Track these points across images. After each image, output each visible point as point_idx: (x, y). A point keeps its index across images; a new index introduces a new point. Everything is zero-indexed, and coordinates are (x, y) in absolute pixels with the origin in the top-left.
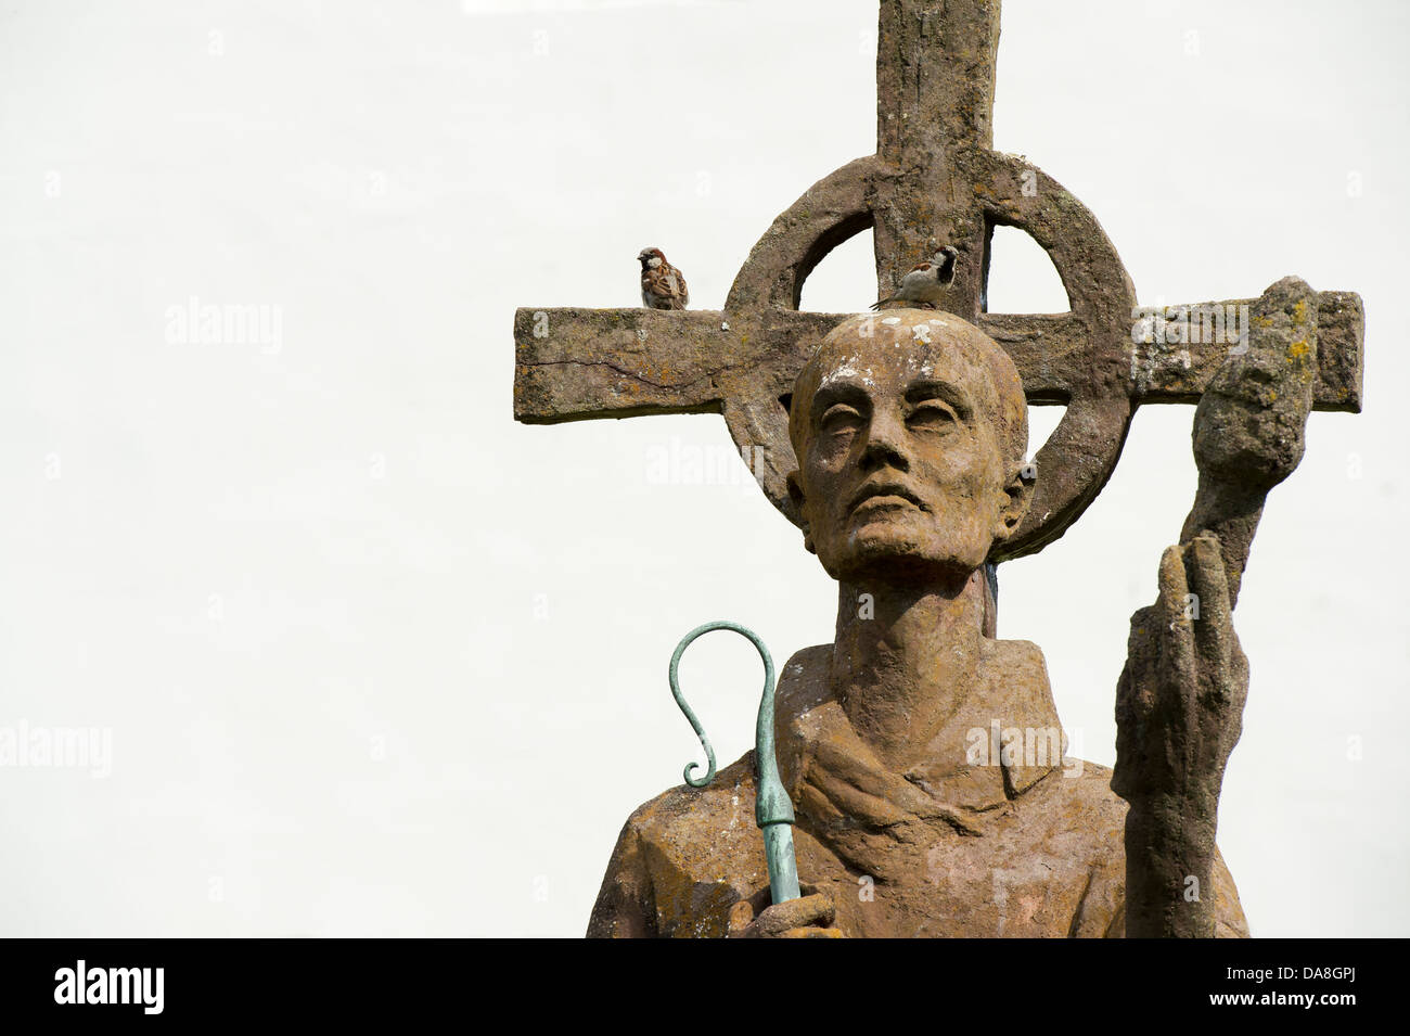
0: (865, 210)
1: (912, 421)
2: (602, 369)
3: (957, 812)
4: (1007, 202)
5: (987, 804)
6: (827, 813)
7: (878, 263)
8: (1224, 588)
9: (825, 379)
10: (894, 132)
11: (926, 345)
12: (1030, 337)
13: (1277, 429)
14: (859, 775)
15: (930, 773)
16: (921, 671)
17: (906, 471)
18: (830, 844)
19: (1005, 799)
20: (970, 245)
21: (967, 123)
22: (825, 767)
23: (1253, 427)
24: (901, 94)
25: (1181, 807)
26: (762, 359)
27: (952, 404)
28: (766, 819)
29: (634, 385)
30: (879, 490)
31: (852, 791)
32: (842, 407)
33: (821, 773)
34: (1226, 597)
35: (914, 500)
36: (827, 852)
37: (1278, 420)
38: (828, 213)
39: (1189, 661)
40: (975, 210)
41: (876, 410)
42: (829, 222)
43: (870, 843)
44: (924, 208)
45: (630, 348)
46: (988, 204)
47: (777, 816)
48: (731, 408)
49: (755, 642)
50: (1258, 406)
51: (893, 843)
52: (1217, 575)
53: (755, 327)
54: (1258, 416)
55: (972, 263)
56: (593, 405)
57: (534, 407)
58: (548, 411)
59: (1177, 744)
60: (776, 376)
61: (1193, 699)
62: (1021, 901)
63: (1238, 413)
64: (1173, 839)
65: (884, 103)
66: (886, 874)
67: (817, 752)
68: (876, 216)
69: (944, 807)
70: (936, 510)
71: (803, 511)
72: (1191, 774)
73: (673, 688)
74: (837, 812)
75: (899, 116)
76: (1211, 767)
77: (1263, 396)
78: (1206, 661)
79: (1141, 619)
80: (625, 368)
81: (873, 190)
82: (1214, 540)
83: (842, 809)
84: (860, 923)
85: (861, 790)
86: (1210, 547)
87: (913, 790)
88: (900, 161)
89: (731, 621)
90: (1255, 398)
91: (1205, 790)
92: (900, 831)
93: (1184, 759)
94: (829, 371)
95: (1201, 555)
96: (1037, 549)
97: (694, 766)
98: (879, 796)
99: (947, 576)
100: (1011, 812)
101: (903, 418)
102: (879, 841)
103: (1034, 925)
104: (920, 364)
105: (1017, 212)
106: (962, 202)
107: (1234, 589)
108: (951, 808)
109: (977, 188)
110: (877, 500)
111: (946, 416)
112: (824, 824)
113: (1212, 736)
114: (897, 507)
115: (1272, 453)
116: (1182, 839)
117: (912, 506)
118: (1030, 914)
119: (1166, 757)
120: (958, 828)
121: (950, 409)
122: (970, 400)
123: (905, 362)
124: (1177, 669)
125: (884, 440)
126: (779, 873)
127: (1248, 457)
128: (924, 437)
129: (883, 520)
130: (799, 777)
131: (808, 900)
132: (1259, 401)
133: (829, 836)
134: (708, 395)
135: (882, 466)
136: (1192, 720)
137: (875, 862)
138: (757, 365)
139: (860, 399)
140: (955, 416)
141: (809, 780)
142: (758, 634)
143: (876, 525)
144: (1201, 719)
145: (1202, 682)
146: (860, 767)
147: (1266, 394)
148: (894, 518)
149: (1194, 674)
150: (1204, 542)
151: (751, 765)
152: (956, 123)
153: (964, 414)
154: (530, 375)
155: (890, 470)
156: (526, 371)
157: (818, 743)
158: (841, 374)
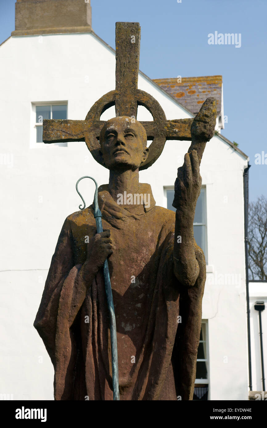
0: (113, 100)
1: (126, 136)
2: (61, 131)
3: (135, 215)
4: (141, 99)
5: (141, 214)
6: (108, 216)
7: (116, 111)
8: (198, 162)
9: (108, 129)
10: (119, 85)
11: (128, 122)
12: (146, 126)
13: (210, 127)
14: (115, 208)
15: (129, 208)
16: (127, 187)
17: (125, 146)
18: (109, 222)
19: (144, 213)
20: (134, 108)
21: (133, 84)
22: (108, 206)
23: (205, 127)
24: (120, 78)
25: (188, 209)
26: (93, 130)
27: (133, 134)
28: (96, 216)
29: (67, 134)
30: (119, 150)
31: (113, 211)
32: (111, 134)
33: (107, 208)
34: (198, 163)
35: (126, 152)
36: (108, 223)
37: (210, 125)
38: (106, 101)
39: (191, 176)
40: (135, 101)
41: (119, 134)
42: (106, 103)
43: (117, 221)
44: (125, 100)
45: (66, 127)
46: (138, 99)
47: (98, 215)
48: (86, 139)
49: (94, 180)
50: (205, 122)
51: (122, 221)
52: (196, 159)
53: (92, 123)
54: (206, 125)
55: (135, 111)
56: (59, 139)
57: (47, 139)
58: (49, 140)
59: (188, 195)
60: (96, 133)
61: (192, 185)
62: (148, 233)
63: (201, 124)
64: (186, 215)
65: (117, 80)
66: (120, 228)
67: (106, 204)
68: (116, 102)
69: (132, 214)
70: (131, 154)
71: (102, 157)
72: (191, 202)
73: (77, 189)
74: (110, 215)
75: (120, 82)
76: (194, 200)
77: (207, 121)
78: (194, 177)
79: (180, 169)
80: (66, 131)
81: (115, 96)
82: (196, 151)
83: (111, 215)
84: (115, 237)
85: (115, 210)
86: (195, 153)
87: (126, 211)
88: (120, 91)
89: (89, 176)
90: (205, 121)
91: (193, 205)
92: (123, 219)
93: (189, 198)
94: (108, 127)
95: (193, 154)
96: (146, 168)
97: (81, 205)
98: (119, 212)
99: (133, 168)
100: (145, 215)
101: (123, 136)
102: (119, 221)
103: (151, 238)
104: (127, 126)
105: (143, 101)
106: (133, 99)
107: (200, 162)
108: (134, 215)
109: (136, 96)
110: (119, 152)
111: (133, 136)
112: (108, 218)
113: (195, 194)
114: (123, 153)
115: (208, 132)
116: (188, 215)
117: (126, 153)
118: (150, 235)
119: (185, 198)
120: (136, 219)
121: (133, 135)
122: (137, 133)
123: (124, 125)
124: (188, 178)
125: (121, 139)
126: (99, 227)
127: (203, 133)
128: (128, 140)
129: (120, 156)
130: (102, 209)
131: (105, 232)
132: (206, 122)
133: (109, 220)
134: (82, 136)
135: (120, 145)
136: (191, 189)
137: (118, 225)
139: (115, 132)
140: (134, 136)
141: (104, 209)
142: (94, 179)
143: (119, 157)
144: (193, 190)
145: (193, 182)
146: (115, 206)
147: (208, 120)
148: (123, 155)
149: (192, 180)
150: (194, 152)
151: (92, 207)
152: (131, 83)
153: (136, 136)
154: (46, 132)
155: (122, 146)
156: (45, 132)
157: (106, 202)
158: (111, 128)
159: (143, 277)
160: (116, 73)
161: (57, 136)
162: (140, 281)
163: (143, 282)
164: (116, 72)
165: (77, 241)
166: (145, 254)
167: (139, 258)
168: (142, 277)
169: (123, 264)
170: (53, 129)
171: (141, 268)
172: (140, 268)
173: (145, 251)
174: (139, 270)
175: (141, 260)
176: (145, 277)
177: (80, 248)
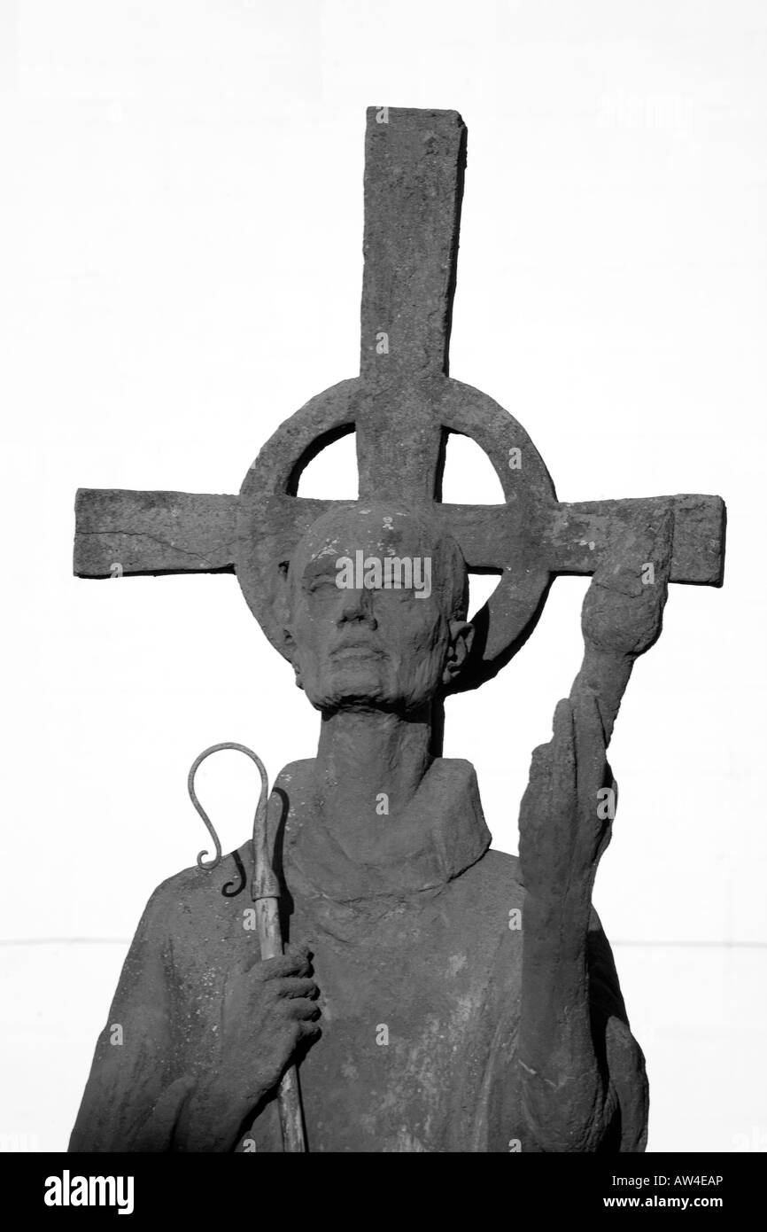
0: (350, 419)
2: (143, 539)
3: (404, 892)
4: (458, 418)
5: (426, 886)
7: (358, 461)
8: (600, 731)
9: (314, 556)
10: (374, 361)
11: (391, 531)
15: (385, 861)
17: (373, 629)
18: (307, 915)
19: (441, 881)
21: (429, 356)
28: (258, 895)
29: (167, 552)
30: (352, 643)
32: (326, 578)
35: (379, 652)
38: (321, 421)
40: (435, 423)
43: (338, 914)
45: (165, 521)
46: (443, 418)
47: (267, 892)
49: (256, 759)
51: (354, 914)
52: (593, 721)
53: (263, 509)
56: (134, 567)
57: (90, 566)
58: (100, 569)
60: (277, 549)
62: (450, 959)
65: (366, 337)
66: (348, 938)
67: (299, 844)
68: (358, 424)
69: (395, 888)
70: (395, 660)
73: (191, 793)
74: (314, 889)
80: (162, 538)
81: (356, 403)
82: (594, 695)
85: (330, 871)
86: (590, 700)
88: (377, 383)
92: (361, 905)
94: (316, 550)
95: (584, 707)
96: (474, 686)
97: (205, 853)
100: (446, 891)
102: (344, 912)
103: (458, 978)
104: (386, 547)
105: (466, 423)
106: (425, 417)
108: (400, 888)
109: (437, 405)
110: (350, 653)
114: (366, 658)
117: (377, 657)
118: (456, 970)
123: (374, 545)
126: (267, 936)
129: (354, 667)
131: (288, 958)
134: (225, 560)
135: (354, 626)
137: (341, 929)
138: (264, 538)
143: (349, 671)
150: (587, 696)
152: (422, 354)
154: (86, 541)
155: (361, 628)
156: (82, 539)
157: (300, 836)
158: (325, 553)
159: (427, 1128)
160: (363, 313)
161: (129, 558)
162: (412, 1141)
163: (423, 1143)
164: (363, 306)
165: (190, 987)
166: (435, 1040)
167: (414, 1055)
168: (422, 1125)
169: (355, 1075)
170: (115, 528)
171: (419, 1091)
172: (416, 1092)
173: (435, 1029)
174: (409, 1099)
175: (419, 1062)
176: (431, 1127)
177: (198, 1012)
